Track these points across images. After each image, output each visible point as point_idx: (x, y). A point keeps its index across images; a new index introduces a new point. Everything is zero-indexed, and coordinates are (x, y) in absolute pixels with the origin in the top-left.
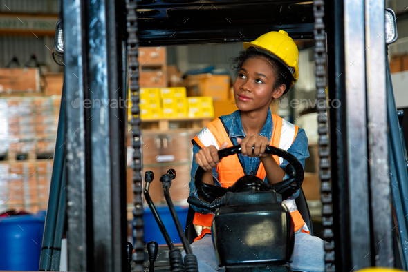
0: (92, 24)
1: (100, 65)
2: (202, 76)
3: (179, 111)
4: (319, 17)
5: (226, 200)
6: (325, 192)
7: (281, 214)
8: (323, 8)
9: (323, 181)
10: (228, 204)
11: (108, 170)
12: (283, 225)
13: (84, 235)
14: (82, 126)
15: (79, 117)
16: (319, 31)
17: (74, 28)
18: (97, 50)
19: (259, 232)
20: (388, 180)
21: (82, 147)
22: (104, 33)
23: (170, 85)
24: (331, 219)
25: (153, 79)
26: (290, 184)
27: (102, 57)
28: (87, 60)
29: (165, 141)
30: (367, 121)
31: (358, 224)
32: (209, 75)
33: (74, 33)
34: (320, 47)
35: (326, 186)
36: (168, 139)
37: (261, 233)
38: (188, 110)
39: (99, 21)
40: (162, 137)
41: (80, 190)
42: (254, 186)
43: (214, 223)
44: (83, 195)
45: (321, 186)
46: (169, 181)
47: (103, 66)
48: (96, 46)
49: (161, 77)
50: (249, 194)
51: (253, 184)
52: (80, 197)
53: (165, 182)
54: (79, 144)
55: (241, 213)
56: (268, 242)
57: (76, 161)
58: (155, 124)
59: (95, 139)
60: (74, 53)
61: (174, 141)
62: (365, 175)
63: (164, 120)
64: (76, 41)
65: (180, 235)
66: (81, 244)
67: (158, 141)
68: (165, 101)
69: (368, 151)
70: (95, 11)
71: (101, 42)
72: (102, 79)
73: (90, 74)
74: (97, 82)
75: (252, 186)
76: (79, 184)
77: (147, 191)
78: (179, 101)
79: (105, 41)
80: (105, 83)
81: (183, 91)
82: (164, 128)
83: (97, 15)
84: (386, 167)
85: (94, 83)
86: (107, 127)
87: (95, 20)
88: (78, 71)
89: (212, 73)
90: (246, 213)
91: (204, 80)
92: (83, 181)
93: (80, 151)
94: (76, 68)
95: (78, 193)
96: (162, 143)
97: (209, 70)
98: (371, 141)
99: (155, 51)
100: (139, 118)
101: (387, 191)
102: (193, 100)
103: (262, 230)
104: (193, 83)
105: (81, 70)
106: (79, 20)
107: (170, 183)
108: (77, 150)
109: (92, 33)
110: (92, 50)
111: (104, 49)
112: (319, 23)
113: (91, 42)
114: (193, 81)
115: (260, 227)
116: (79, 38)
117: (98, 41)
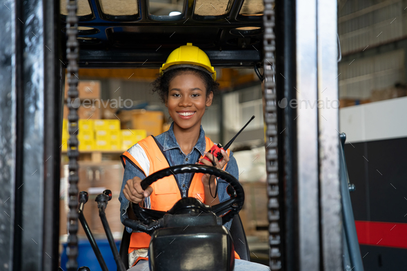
0: (28, 21)
1: (35, 66)
2: (135, 112)
3: (112, 143)
4: (269, 27)
5: (165, 222)
6: (273, 210)
7: (222, 237)
8: (273, 18)
9: (270, 197)
10: (166, 226)
11: (41, 180)
12: (224, 247)
13: (11, 252)
14: (13, 131)
15: (11, 121)
16: (269, 41)
17: (8, 24)
18: (32, 49)
19: (199, 255)
20: (338, 196)
21: (13, 155)
22: (41, 31)
23: (103, 118)
24: (278, 238)
25: (86, 113)
26: (231, 205)
27: (38, 57)
28: (21, 59)
29: (97, 174)
30: (319, 134)
31: (307, 242)
32: (143, 111)
33: (8, 29)
34: (270, 58)
35: (274, 203)
36: (100, 171)
37: (201, 257)
38: (121, 143)
39: (35, 18)
40: (94, 169)
41: (9, 202)
42: (193, 208)
43: (151, 246)
44: (12, 206)
45: (268, 203)
46: (105, 201)
47: (39, 66)
48: (32, 45)
49: (94, 112)
50: (188, 216)
51: (193, 206)
52: (8, 210)
53: (101, 202)
54: (9, 151)
55: (180, 236)
56: (208, 266)
57: (5, 169)
58: (88, 155)
59: (27, 146)
60: (7, 51)
61: (107, 174)
62: (315, 191)
63: (97, 152)
64: (10, 38)
65: (115, 258)
66: (7, 262)
67: (90, 173)
68: (98, 133)
69: (319, 165)
70: (31, 7)
71: (38, 40)
72: (38, 81)
73: (24, 76)
74: (32, 84)
75: (192, 208)
76: (8, 194)
77: (81, 211)
78: (113, 133)
79: (42, 40)
80: (41, 86)
81: (117, 123)
82: (97, 159)
83: (33, 11)
84: (336, 182)
85: (28, 85)
86: (41, 134)
87: (31, 17)
88: (11, 71)
89: (146, 109)
90: (185, 235)
91: (138, 115)
92: (12, 191)
93: (10, 158)
94: (9, 68)
95: (6, 205)
96: (94, 175)
97: (143, 106)
98: (322, 155)
99: (89, 86)
100: (77, 151)
101: (337, 207)
102: (127, 133)
103: (202, 253)
104: (126, 118)
105: (14, 70)
106: (13, 16)
107: (106, 204)
108: (7, 157)
109: (28, 30)
110: (27, 49)
111: (40, 48)
112: (269, 34)
113: (27, 40)
114: (127, 116)
115: (200, 250)
116: (13, 35)
117: (34, 40)
